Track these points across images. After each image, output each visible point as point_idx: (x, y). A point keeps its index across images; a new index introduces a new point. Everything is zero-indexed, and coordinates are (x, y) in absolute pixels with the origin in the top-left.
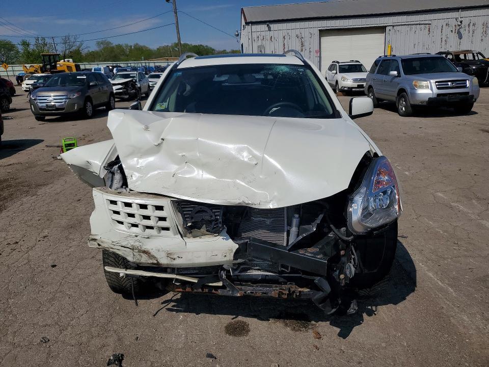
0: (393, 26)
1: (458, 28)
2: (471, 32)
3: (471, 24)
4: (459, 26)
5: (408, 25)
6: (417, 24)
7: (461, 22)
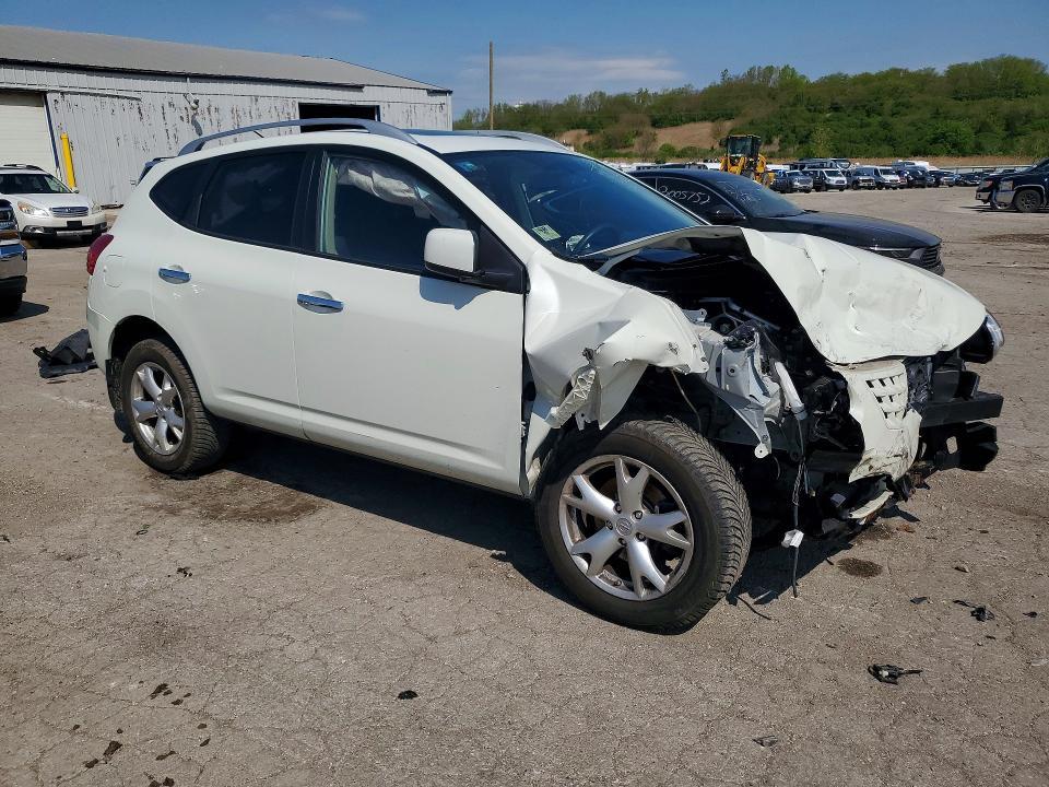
0: (62, 93)
1: (191, 113)
2: (215, 123)
3: (212, 109)
4: (194, 109)
5: (95, 95)
6: (113, 96)
7: (196, 102)
